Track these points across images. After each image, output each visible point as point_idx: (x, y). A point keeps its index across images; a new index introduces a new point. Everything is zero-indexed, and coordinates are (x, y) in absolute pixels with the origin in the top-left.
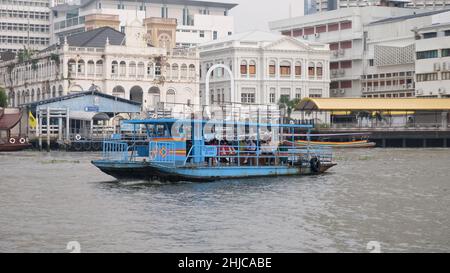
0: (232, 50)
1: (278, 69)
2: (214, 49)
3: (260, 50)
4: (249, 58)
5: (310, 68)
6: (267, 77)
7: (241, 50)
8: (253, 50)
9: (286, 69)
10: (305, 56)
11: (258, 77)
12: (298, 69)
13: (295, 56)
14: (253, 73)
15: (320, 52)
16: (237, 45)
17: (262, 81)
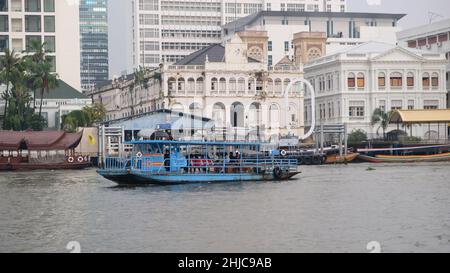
0: (338, 63)
1: (388, 81)
2: (325, 62)
3: (369, 62)
4: (357, 70)
5: (424, 79)
6: (376, 89)
7: (349, 62)
8: (361, 62)
9: (396, 80)
10: (418, 67)
11: (366, 90)
12: (411, 81)
13: (405, 67)
14: (362, 85)
15: (434, 62)
16: (343, 57)
17: (371, 94)
